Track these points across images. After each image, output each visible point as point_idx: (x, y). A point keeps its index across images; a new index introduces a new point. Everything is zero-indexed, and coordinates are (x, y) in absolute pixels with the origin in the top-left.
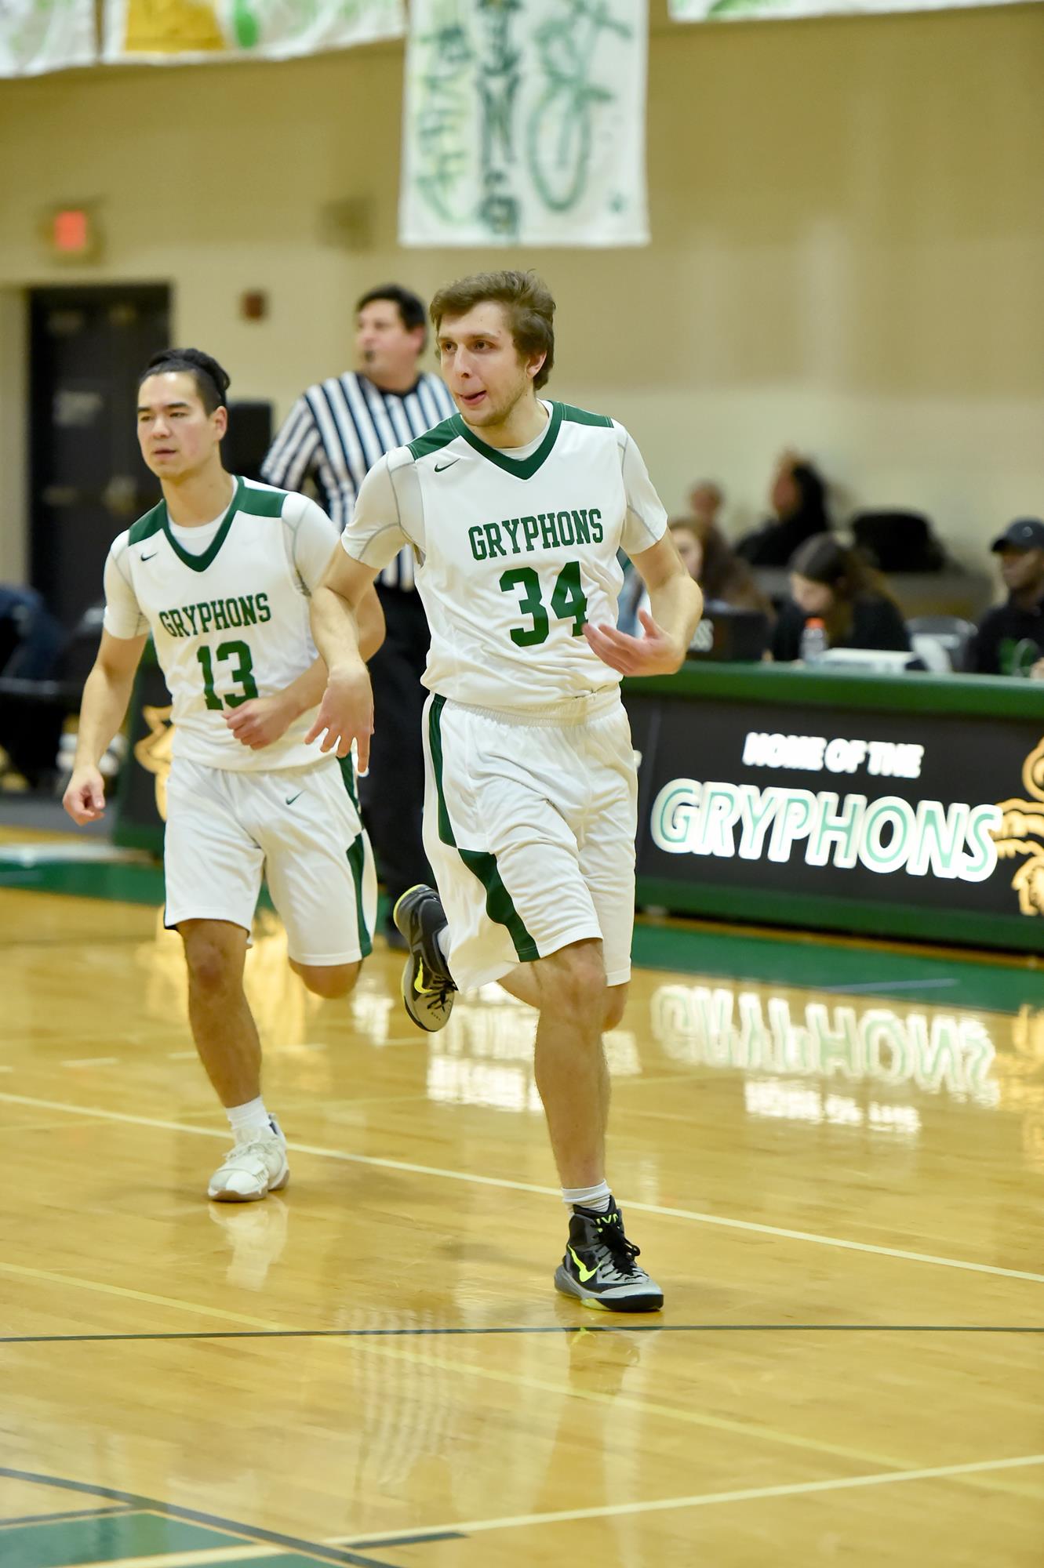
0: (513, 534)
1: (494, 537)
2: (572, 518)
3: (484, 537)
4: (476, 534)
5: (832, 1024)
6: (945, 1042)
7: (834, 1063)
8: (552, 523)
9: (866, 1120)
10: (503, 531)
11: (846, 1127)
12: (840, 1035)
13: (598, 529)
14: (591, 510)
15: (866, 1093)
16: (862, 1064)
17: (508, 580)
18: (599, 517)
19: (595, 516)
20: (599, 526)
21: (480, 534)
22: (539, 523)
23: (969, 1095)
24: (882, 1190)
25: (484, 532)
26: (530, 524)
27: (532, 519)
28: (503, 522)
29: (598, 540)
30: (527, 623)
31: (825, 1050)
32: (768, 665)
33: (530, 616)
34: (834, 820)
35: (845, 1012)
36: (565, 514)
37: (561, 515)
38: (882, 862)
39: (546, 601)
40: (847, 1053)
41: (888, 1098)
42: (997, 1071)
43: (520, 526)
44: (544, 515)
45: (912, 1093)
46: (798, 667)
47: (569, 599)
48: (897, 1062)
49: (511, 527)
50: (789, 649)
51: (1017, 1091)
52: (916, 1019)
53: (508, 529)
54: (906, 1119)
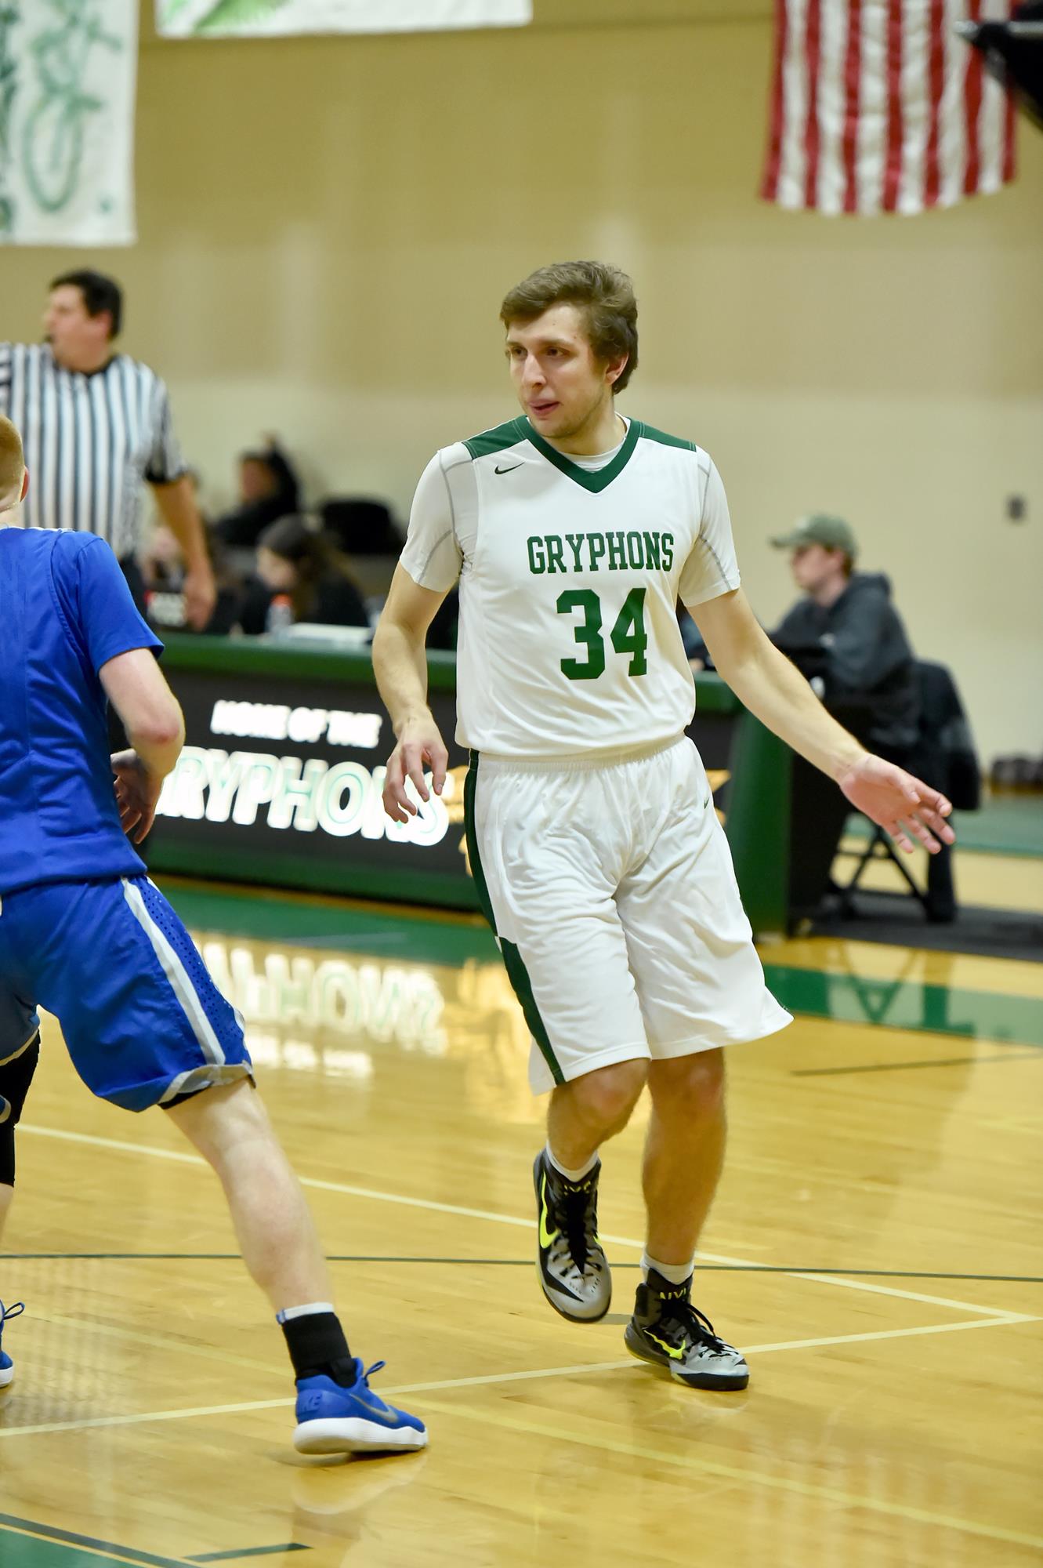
0: (576, 550)
1: (555, 551)
2: (643, 540)
3: (544, 549)
4: (535, 545)
5: (291, 974)
6: (396, 993)
7: (293, 1011)
8: (621, 542)
9: (321, 1066)
10: (566, 544)
11: (303, 1073)
12: (297, 985)
13: (669, 556)
14: (664, 534)
15: (322, 1039)
16: (319, 1013)
17: (566, 602)
18: (672, 543)
19: (668, 541)
20: (669, 553)
21: (540, 545)
22: (606, 541)
23: (418, 1042)
24: (331, 1130)
25: (545, 543)
26: (596, 542)
27: (599, 536)
28: (566, 536)
29: (667, 568)
30: (580, 653)
31: (285, 999)
32: (237, 638)
33: (584, 646)
34: (296, 784)
35: (303, 964)
36: (636, 535)
37: (631, 535)
38: (340, 825)
39: (605, 632)
40: (304, 1001)
41: (343, 1044)
42: (445, 1021)
43: (586, 542)
44: (613, 533)
45: (364, 1041)
46: (264, 642)
47: (631, 632)
48: (350, 1011)
49: (575, 542)
50: (256, 624)
51: (463, 1040)
52: (369, 971)
53: (572, 544)
54: (358, 1065)
